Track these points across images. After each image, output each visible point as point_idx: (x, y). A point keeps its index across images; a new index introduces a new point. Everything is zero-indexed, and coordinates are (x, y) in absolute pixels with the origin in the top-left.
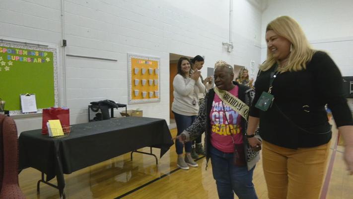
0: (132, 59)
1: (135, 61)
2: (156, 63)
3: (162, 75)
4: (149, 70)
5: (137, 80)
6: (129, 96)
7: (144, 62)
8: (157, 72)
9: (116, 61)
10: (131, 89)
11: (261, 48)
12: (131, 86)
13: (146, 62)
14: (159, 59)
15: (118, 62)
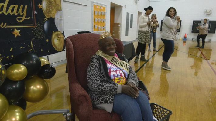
0: (94, 5)
1: (95, 6)
2: (104, 8)
3: (107, 16)
4: (101, 12)
5: (96, 19)
6: (92, 29)
7: (99, 7)
8: (105, 14)
9: (87, 6)
10: (93, 25)
11: (150, 1)
12: (93, 22)
13: (100, 7)
14: (106, 5)
15: (87, 7)
